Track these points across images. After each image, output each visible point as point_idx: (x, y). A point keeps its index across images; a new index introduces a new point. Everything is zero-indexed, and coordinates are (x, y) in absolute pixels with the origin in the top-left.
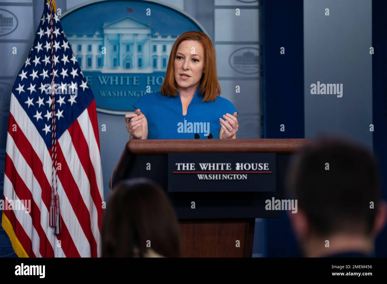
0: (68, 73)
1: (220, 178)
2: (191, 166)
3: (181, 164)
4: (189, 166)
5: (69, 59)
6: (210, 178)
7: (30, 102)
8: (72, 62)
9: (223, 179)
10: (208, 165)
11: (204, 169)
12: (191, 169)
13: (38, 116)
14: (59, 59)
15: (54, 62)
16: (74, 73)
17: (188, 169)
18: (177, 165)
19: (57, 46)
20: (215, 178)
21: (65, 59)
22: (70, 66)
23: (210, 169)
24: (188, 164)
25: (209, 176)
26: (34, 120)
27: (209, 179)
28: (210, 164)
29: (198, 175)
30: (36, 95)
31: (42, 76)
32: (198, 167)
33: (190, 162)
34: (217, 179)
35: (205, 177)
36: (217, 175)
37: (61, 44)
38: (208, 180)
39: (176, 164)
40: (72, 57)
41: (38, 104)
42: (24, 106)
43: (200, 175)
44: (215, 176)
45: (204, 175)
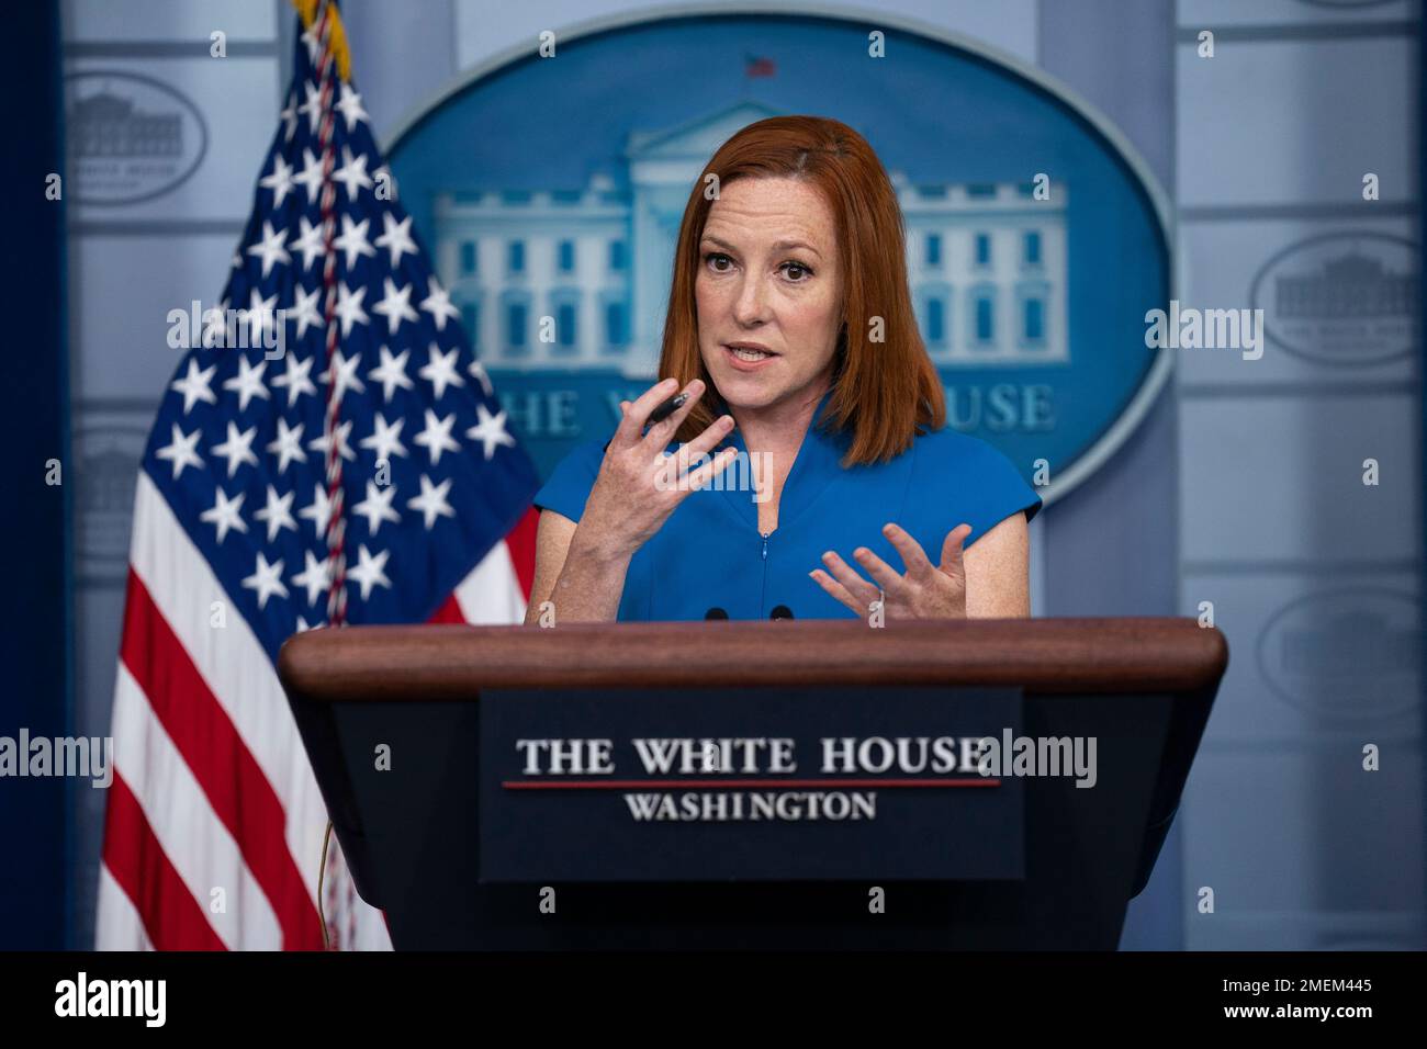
0: (411, 370)
1: (738, 813)
2: (594, 756)
3: (544, 744)
4: (585, 751)
5: (415, 300)
6: (689, 813)
7: (225, 514)
8: (428, 317)
9: (754, 815)
10: (680, 750)
11: (658, 769)
12: (594, 768)
13: (266, 580)
14: (366, 305)
15: (339, 320)
16: (441, 370)
17: (576, 768)
18: (525, 749)
19: (354, 240)
20: (715, 813)
21: (396, 305)
22: (418, 338)
23: (687, 767)
24: (576, 745)
25: (686, 802)
26: (244, 601)
27: (684, 816)
28: (687, 745)
29: (630, 799)
30: (253, 484)
31: (285, 390)
32: (627, 760)
33: (586, 736)
34: (722, 815)
35: (662, 810)
36: (722, 799)
37: (376, 231)
38: (680, 822)
39: (520, 744)
40: (426, 294)
41: (264, 525)
42: (201, 535)
43: (640, 798)
44: (715, 801)
45: (656, 797)
